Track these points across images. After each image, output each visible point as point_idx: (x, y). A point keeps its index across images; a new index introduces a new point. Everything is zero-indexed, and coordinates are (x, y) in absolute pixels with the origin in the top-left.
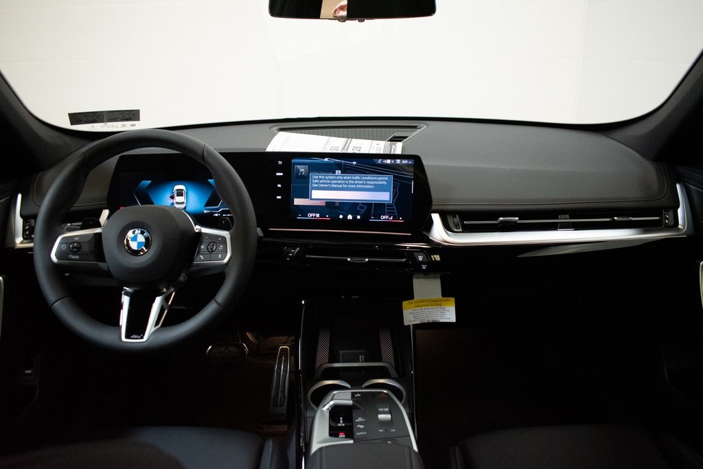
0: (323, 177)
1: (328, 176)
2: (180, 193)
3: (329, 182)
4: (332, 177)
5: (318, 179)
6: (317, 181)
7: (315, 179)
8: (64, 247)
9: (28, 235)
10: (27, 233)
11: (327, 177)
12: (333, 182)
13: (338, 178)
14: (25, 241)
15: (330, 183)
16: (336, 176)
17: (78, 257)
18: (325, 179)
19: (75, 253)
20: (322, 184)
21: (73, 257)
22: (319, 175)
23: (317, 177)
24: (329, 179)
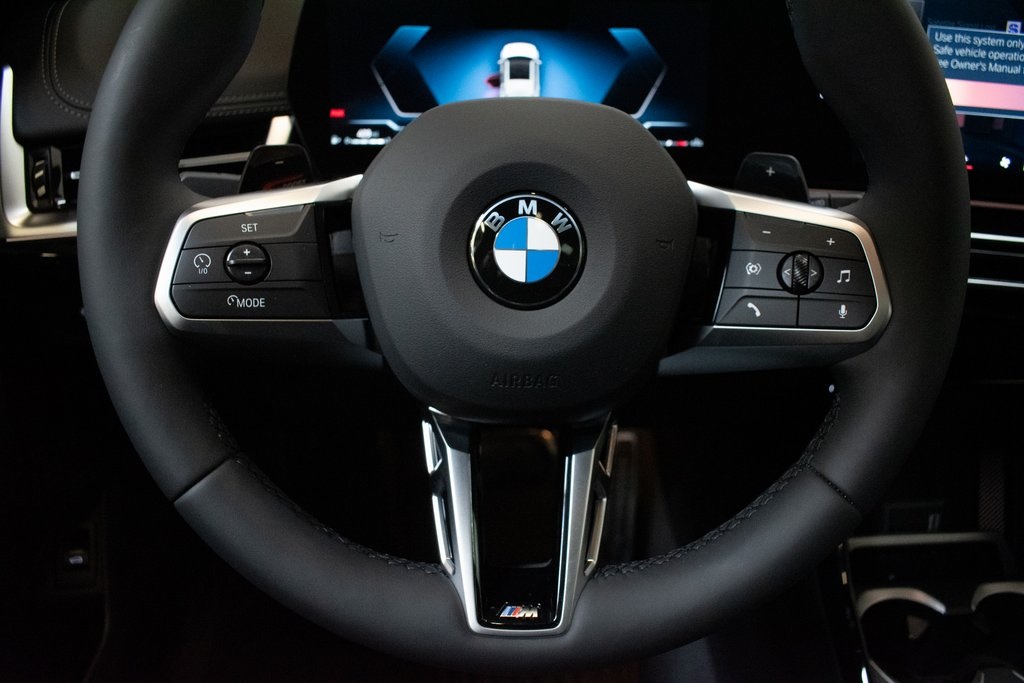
0: (966, 39)
1: (981, 35)
2: (520, 70)
3: (982, 54)
4: (992, 42)
5: (953, 44)
6: (948, 50)
7: (942, 44)
8: (204, 264)
9: (45, 196)
10: (42, 191)
11: (978, 41)
12: (994, 55)
13: (1012, 44)
14: (37, 218)
15: (987, 60)
16: (1007, 38)
17: (261, 303)
18: (972, 46)
19: (247, 288)
20: (962, 59)
21: (242, 303)
22: (953, 33)
23: (949, 38)
24: (983, 47)
